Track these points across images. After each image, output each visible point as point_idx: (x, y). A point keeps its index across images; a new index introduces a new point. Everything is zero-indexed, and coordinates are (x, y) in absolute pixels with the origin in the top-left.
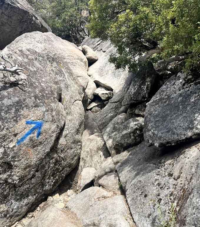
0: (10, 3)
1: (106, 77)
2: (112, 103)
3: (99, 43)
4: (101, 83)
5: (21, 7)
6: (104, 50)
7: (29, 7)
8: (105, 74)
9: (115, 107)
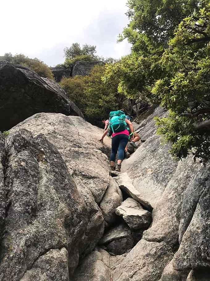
0: (35, 83)
1: (141, 179)
2: (149, 241)
3: (138, 131)
4: (130, 192)
5: (48, 88)
6: (143, 140)
7: (61, 90)
8: (140, 174)
9: (156, 253)
